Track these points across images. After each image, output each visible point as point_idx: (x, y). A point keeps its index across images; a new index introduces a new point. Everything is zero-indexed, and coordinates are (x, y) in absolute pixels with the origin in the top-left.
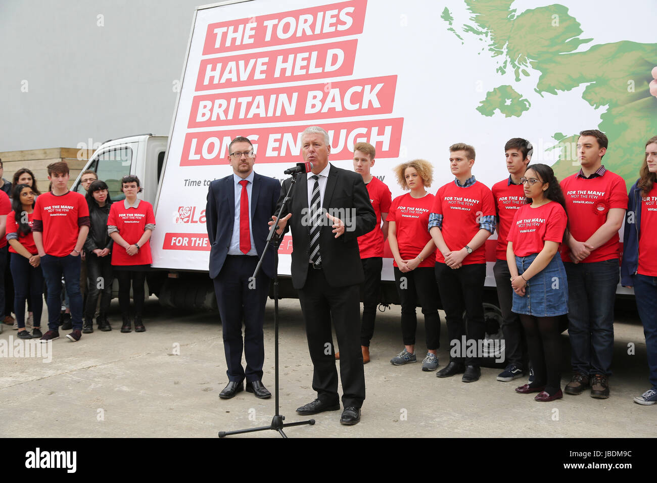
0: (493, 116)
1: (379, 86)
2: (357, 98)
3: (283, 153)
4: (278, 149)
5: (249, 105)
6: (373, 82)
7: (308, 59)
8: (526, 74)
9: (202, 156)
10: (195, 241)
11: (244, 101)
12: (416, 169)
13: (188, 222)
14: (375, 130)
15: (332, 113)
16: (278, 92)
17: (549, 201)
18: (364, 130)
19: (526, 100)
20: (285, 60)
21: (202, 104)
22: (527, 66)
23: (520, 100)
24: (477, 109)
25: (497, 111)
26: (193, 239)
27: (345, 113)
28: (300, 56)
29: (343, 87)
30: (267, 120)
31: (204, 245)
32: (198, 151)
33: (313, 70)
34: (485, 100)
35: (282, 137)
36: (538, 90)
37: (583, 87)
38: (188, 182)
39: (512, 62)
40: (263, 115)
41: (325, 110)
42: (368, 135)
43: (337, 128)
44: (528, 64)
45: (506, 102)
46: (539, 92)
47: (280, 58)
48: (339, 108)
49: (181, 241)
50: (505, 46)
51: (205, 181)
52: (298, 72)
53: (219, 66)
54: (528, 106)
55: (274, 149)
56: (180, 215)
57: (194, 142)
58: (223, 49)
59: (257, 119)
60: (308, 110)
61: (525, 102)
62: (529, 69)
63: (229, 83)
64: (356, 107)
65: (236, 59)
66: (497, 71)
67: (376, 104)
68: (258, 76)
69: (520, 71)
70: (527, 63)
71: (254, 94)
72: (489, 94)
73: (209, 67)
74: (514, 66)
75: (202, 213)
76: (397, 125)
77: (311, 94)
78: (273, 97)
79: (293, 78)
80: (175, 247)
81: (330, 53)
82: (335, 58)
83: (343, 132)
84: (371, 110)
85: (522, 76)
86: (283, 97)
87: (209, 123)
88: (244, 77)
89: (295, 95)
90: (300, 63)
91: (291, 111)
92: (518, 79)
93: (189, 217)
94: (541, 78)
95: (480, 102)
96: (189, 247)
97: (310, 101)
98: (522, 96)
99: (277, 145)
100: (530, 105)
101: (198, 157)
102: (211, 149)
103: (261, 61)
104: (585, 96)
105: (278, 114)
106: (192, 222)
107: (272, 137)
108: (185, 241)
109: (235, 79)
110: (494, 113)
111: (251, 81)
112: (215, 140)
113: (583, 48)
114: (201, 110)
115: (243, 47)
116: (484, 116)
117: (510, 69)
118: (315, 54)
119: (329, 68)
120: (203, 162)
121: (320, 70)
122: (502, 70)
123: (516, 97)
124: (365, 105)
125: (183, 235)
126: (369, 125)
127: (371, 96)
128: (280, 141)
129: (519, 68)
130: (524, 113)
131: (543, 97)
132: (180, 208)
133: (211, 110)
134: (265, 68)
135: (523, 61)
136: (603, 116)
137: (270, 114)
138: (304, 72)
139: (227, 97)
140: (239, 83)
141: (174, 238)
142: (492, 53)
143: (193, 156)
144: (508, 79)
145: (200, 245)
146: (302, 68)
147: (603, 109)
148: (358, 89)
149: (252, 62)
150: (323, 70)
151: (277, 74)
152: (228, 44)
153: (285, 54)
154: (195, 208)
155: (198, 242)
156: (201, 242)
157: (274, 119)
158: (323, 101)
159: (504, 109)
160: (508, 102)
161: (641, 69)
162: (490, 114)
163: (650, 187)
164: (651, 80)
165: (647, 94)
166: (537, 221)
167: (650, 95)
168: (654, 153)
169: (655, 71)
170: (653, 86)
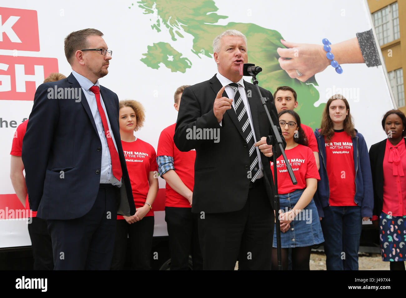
0: (159, 68)
8: (181, 36)
12: (134, 109)
19: (186, 59)
22: (179, 28)
23: (181, 57)
24: (141, 60)
25: (162, 65)
34: (147, 53)
36: (195, 51)
39: (165, 22)
42: (11, 72)
44: (180, 27)
45: (168, 58)
46: (197, 53)
50: (154, 6)
54: (189, 64)
61: (186, 60)
62: (182, 31)
66: (153, 27)
67: (15, 39)
69: (174, 31)
70: (178, 26)
72: (149, 47)
74: (168, 26)
85: (176, 36)
92: (174, 39)
94: (195, 41)
95: (143, 54)
98: (181, 55)
100: (191, 63)
110: (159, 67)
113: (222, 22)
116: (150, 68)
117: (163, 26)
122: (156, 27)
123: (177, 55)
129: (172, 29)
130: (187, 69)
131: (201, 58)
135: (173, 23)
142: (143, 11)
144: (164, 36)
159: (168, 64)
160: (171, 58)
161: (270, 48)
162: (156, 67)
163: (332, 134)
164: (278, 57)
165: (278, 67)
166: (297, 161)
167: (281, 69)
168: (341, 107)
169: (280, 51)
170: (282, 62)
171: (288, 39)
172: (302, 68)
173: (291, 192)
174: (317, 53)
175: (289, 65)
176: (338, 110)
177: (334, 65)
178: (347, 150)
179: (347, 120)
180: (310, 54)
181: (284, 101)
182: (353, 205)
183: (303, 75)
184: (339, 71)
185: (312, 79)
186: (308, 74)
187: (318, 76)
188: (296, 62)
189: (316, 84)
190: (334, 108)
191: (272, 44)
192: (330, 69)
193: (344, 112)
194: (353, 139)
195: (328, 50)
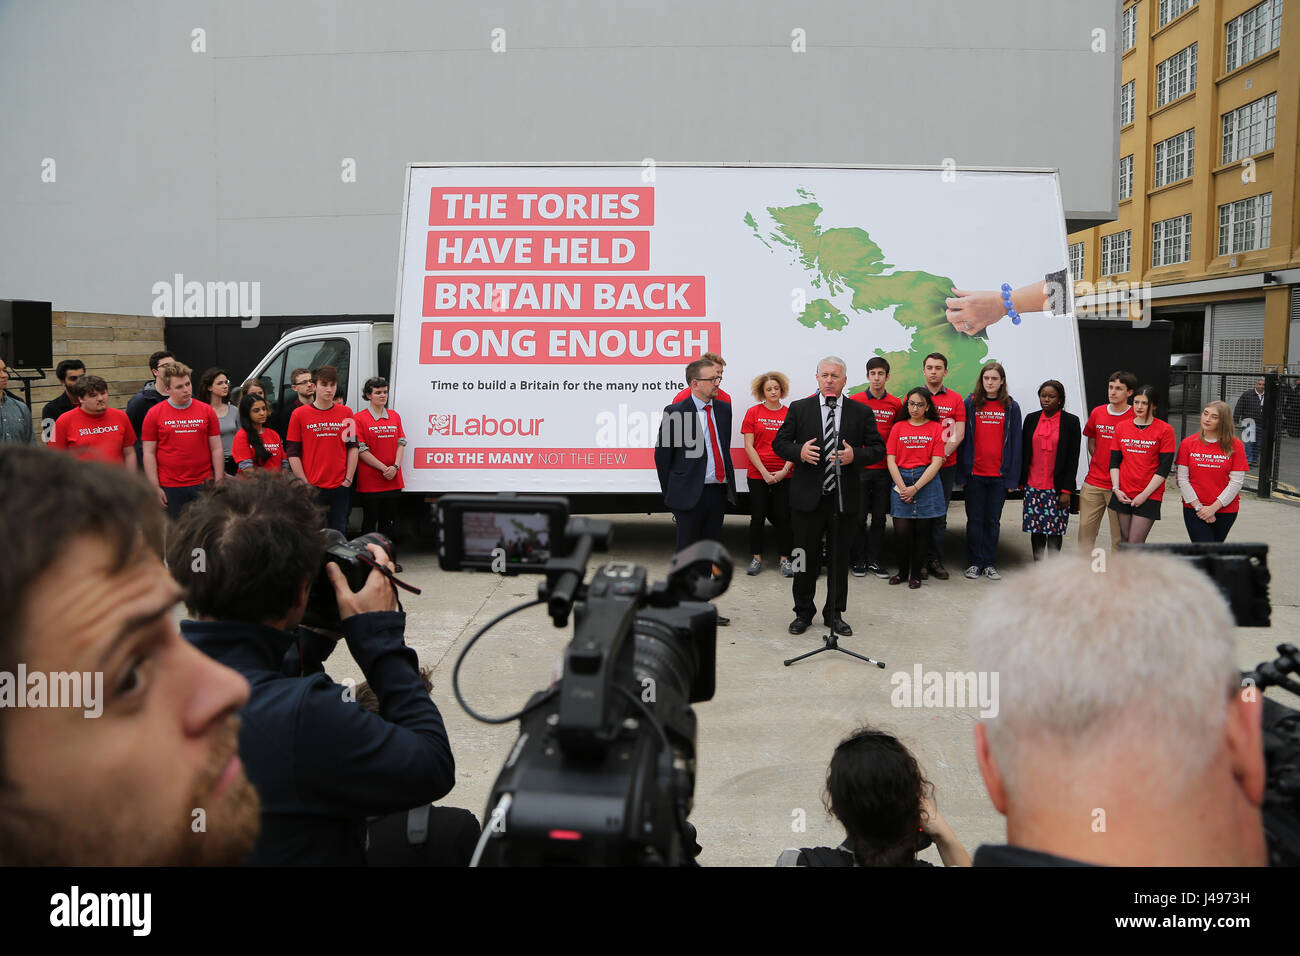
0: (815, 327)
1: (685, 287)
2: (660, 296)
3: (573, 353)
4: (566, 348)
5: (514, 295)
6: (678, 281)
7: (588, 246)
8: (841, 291)
9: (452, 352)
10: (465, 458)
11: (505, 289)
12: (778, 382)
13: (447, 433)
14: (688, 334)
15: (629, 310)
16: (553, 281)
17: (927, 421)
18: (675, 333)
19: (844, 315)
20: (556, 244)
21: (440, 287)
22: (840, 283)
23: (839, 314)
24: (798, 319)
25: (818, 323)
26: (461, 455)
27: (646, 312)
28: (575, 242)
29: (641, 284)
30: (541, 313)
31: (479, 462)
32: (446, 344)
33: (596, 259)
34: (804, 311)
35: (568, 334)
36: (854, 307)
37: (893, 307)
38: (437, 384)
39: (826, 278)
40: (535, 306)
41: (621, 306)
42: (681, 338)
43: (641, 329)
44: (841, 281)
45: (825, 316)
46: (855, 309)
47: (548, 242)
48: (638, 306)
49: (442, 456)
50: (816, 261)
51: (464, 384)
52: (575, 260)
53: (459, 242)
54: (846, 321)
55: (560, 348)
56: (433, 425)
57: (437, 335)
58: (459, 219)
59: (527, 310)
60: (598, 305)
61: (844, 317)
62: (842, 286)
63: (477, 264)
64: (661, 306)
65: (485, 235)
66: (812, 284)
67: (685, 306)
68: (519, 259)
69: (834, 286)
70: (839, 280)
71: (520, 281)
72: (807, 305)
73: (443, 242)
74: (828, 281)
75: (467, 423)
76: (714, 329)
77: (598, 287)
78: (547, 287)
79: (569, 266)
80: (433, 465)
81: (616, 243)
82: (623, 251)
83: (649, 334)
84: (678, 311)
85: (836, 292)
86: (561, 288)
87: (455, 311)
88: (500, 258)
89: (577, 287)
90: (576, 250)
91: (575, 304)
92: (833, 295)
93: (448, 427)
94: (855, 296)
95: (800, 313)
96: (456, 465)
97: (598, 296)
98: (839, 311)
99: (563, 343)
100: (848, 320)
101: (447, 353)
102: (465, 343)
103: (520, 242)
104: (896, 316)
105: (558, 306)
106: (454, 433)
107: (554, 334)
108: (449, 458)
109: (486, 260)
110: (815, 325)
111: (510, 263)
112: (472, 335)
113: (887, 272)
114: (440, 295)
115: (489, 221)
116: (806, 327)
117: (823, 282)
118: (595, 242)
119: (616, 259)
120: (455, 359)
121: (605, 261)
122: (816, 283)
123: (835, 312)
124: (671, 306)
125: (444, 451)
126: (681, 327)
127: (676, 296)
128: (567, 338)
129: (832, 283)
130: (843, 328)
131: (860, 314)
132: (431, 417)
133: (457, 295)
134: (528, 250)
135: (834, 277)
136: (913, 336)
137: (546, 306)
138: (584, 261)
139: (481, 281)
140: (493, 266)
141: (429, 455)
142: (804, 266)
143: (437, 352)
144: (824, 292)
145: (474, 462)
146: (581, 255)
147: (913, 330)
148: (661, 287)
149: (508, 242)
150: (610, 260)
151: (547, 259)
152: (468, 215)
153: (556, 238)
154: (454, 416)
155: (468, 458)
156: (473, 458)
157: (552, 312)
158: (617, 296)
159: (825, 322)
160: (828, 316)
161: (937, 298)
162: (812, 325)
163: (984, 404)
164: (946, 308)
165: (945, 320)
166: (924, 439)
167: (947, 322)
168: (994, 378)
169: (949, 301)
170: (949, 314)
171: (960, 288)
172: (973, 319)
173: (914, 468)
174: (992, 302)
175: (957, 317)
176: (990, 381)
177: (1011, 315)
178: (998, 420)
179: (1003, 388)
180: (985, 303)
181: (933, 371)
182: (997, 475)
183: (972, 328)
184: (1016, 321)
185: (983, 333)
186: (979, 327)
187: (989, 329)
188: (967, 314)
189: (986, 337)
190: (987, 378)
191: (942, 294)
192: (1007, 319)
193: (997, 384)
194: (1006, 410)
195: (1006, 297)
